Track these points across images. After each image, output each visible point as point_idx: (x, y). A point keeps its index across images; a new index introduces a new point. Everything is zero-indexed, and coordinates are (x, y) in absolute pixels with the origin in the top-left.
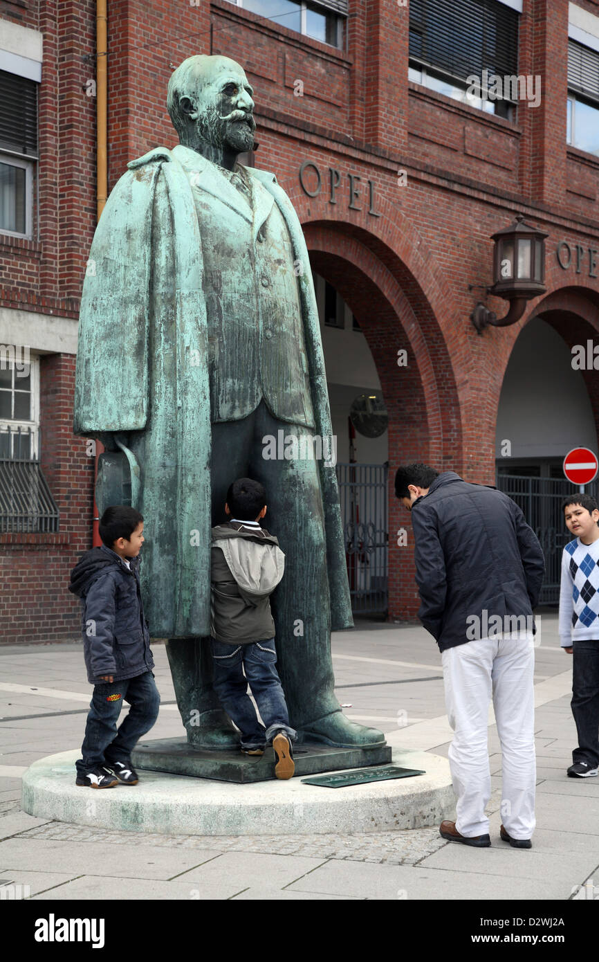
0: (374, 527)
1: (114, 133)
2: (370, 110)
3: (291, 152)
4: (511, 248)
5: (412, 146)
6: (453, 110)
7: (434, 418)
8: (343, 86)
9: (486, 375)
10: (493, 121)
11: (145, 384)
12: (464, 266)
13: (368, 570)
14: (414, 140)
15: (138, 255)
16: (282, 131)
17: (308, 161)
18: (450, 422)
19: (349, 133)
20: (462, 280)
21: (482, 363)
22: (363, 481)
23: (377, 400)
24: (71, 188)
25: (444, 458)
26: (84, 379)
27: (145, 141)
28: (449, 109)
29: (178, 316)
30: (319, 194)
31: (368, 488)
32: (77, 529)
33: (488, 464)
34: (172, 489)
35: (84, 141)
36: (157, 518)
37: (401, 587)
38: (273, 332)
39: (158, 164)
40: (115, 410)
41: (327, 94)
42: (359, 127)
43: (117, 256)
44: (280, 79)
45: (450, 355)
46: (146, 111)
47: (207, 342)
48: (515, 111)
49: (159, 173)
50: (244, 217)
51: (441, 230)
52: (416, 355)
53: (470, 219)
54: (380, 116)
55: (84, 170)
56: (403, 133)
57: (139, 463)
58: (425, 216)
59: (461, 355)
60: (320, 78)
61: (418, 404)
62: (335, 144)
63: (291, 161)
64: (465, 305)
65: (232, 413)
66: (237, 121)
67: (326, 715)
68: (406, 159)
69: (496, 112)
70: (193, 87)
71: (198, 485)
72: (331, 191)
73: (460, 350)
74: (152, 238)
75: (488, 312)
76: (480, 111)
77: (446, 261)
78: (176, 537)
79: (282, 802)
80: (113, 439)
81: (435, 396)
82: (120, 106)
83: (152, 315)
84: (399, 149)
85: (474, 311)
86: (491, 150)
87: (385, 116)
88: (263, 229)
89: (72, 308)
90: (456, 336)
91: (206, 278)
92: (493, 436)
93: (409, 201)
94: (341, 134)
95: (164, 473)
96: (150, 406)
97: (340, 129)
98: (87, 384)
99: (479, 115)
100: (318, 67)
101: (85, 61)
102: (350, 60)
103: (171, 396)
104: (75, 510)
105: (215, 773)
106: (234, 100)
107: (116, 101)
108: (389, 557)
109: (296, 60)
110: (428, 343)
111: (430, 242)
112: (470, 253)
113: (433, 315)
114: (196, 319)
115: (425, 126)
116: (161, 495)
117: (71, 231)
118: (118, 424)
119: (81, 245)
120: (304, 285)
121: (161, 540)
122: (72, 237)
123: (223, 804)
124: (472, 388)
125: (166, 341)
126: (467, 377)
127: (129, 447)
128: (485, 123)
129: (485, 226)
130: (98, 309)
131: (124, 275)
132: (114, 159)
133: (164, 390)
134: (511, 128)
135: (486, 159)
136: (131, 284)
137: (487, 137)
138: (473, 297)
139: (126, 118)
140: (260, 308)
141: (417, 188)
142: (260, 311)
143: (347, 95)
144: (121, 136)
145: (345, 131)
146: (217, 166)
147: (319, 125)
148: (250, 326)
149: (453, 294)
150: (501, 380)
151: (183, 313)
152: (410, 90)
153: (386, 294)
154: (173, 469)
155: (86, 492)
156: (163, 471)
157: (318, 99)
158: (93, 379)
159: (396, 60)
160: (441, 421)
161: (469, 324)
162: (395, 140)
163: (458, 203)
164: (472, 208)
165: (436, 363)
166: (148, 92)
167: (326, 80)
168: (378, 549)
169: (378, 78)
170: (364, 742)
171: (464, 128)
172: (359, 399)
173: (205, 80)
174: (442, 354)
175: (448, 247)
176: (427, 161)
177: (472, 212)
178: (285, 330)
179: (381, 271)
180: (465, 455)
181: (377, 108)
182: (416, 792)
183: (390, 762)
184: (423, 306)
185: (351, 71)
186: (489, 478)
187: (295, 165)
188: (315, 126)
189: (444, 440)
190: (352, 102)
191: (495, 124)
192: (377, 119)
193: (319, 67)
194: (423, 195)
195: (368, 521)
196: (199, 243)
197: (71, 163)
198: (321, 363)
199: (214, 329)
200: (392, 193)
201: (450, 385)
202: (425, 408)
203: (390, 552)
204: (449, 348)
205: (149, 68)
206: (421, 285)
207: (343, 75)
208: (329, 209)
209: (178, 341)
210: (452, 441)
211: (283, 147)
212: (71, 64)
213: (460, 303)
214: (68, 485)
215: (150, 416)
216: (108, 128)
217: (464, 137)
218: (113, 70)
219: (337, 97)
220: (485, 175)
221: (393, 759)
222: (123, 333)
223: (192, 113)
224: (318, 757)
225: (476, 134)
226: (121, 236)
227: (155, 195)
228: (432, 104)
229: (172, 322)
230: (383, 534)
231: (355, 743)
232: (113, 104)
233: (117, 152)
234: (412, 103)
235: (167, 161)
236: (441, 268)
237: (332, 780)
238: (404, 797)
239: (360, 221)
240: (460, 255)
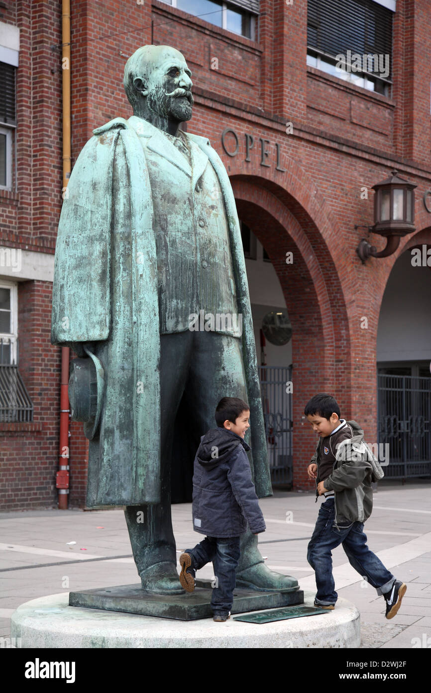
0: (281, 416)
1: (76, 107)
2: (277, 88)
3: (215, 121)
4: (387, 197)
5: (310, 116)
6: (342, 88)
7: (329, 330)
8: (256, 69)
9: (369, 296)
10: (373, 96)
11: (108, 304)
12: (351, 210)
13: (277, 450)
14: (311, 112)
15: (101, 202)
16: (209, 105)
17: (228, 128)
18: (340, 333)
19: (261, 106)
20: (350, 221)
21: (366, 286)
22: (273, 380)
23: (283, 316)
24: (42, 150)
25: (337, 361)
26: (59, 300)
27: (100, 113)
28: (338, 87)
29: (134, 250)
30: (237, 155)
31: (277, 385)
32: (48, 419)
33: (371, 366)
34: (129, 387)
35: (52, 113)
36: (118, 410)
37: (303, 464)
38: (208, 263)
39: (117, 130)
40: (84, 324)
41: (243, 76)
42: (268, 101)
43: (85, 203)
44: (206, 64)
45: (341, 280)
46: (101, 89)
47: (156, 270)
48: (390, 89)
49: (118, 138)
50: (185, 173)
51: (333, 182)
52: (314, 281)
53: (356, 174)
54: (284, 93)
55: (53, 135)
56: (303, 106)
57: (103, 367)
58: (320, 171)
59: (349, 280)
60: (237, 64)
61: (315, 319)
62: (249, 115)
63: (215, 129)
64: (352, 241)
65: (176, 326)
66: (179, 97)
67: (251, 566)
68: (306, 126)
69: (375, 89)
70: (144, 70)
71: (150, 384)
72: (247, 152)
73: (348, 276)
74: (113, 189)
75: (370, 246)
76: (363, 89)
77: (337, 207)
78: (133, 425)
79: (219, 636)
80: (83, 348)
81: (329, 312)
82: (80, 85)
83: (113, 250)
84: (300, 119)
85: (359, 245)
86: (372, 119)
87: (289, 93)
88: (200, 182)
89: (44, 244)
90: (345, 266)
91: (155, 220)
92: (375, 343)
93: (307, 159)
94: (254, 107)
95: (123, 374)
96: (111, 322)
97: (253, 103)
98: (61, 304)
99: (362, 92)
100: (235, 55)
101: (53, 50)
102: (261, 49)
103: (128, 313)
104: (45, 404)
105: (165, 612)
106: (176, 80)
107: (77, 81)
108: (294, 440)
109: (219, 49)
110: (323, 271)
111: (324, 191)
112: (356, 200)
113: (327, 249)
114: (148, 253)
115: (320, 101)
116: (121, 391)
117: (42, 184)
118: (86, 336)
119: (50, 195)
120: (232, 226)
121: (121, 427)
122: (43, 189)
123: (172, 637)
124: (358, 306)
125: (124, 270)
126: (354, 298)
127: (95, 354)
128: (366, 98)
129: (367, 179)
130: (70, 245)
131: (91, 218)
132: (76, 127)
133: (122, 309)
134: (387, 102)
135: (368, 126)
136: (96, 225)
137: (368, 109)
138: (358, 235)
139: (85, 95)
140: (198, 244)
141: (314, 149)
142: (198, 246)
143: (258, 76)
144: (82, 108)
145: (257, 104)
146: (163, 132)
147: (237, 100)
148: (190, 258)
149: (343, 233)
150: (381, 300)
151: (138, 248)
152: (308, 72)
153: (290, 232)
154: (130, 371)
155: (54, 390)
156: (122, 373)
157: (236, 80)
158: (66, 301)
159: (297, 49)
160: (333, 332)
161: (355, 256)
162: (297, 111)
163: (346, 161)
164: (357, 165)
165: (329, 287)
166: (103, 74)
167: (242, 65)
168: (284, 434)
169: (283, 63)
170: (282, 587)
171: (350, 102)
172: (269, 315)
173: (154, 65)
174: (334, 280)
175: (339, 196)
176: (322, 128)
177: (357, 168)
178: (218, 261)
179: (286, 215)
180: (352, 359)
181: (282, 87)
182: (324, 627)
183: (303, 603)
184: (319, 242)
185: (261, 57)
186: (372, 377)
187: (217, 131)
188: (234, 101)
189: (336, 347)
190: (262, 82)
191: (375, 99)
192: (282, 95)
193: (237, 55)
194: (319, 154)
195: (277, 412)
196: (150, 193)
197: (42, 130)
198: (246, 287)
199: (162, 260)
200: (295, 153)
201: (340, 304)
202: (321, 322)
203: (294, 436)
204: (339, 274)
205: (104, 55)
206: (317, 225)
207: (256, 61)
208: (245, 166)
209: (134, 270)
210: (343, 348)
211: (209, 117)
212: (42, 52)
213: (347, 239)
214: (41, 384)
215: (111, 329)
216: (72, 102)
217: (350, 109)
218: (75, 57)
219: (251, 78)
220: (367, 139)
221: (305, 600)
222: (90, 264)
223: (144, 91)
224: (246, 600)
225: (360, 107)
226: (89, 188)
227: (115, 155)
228: (325, 83)
229: (129, 255)
230: (288, 422)
231: (275, 588)
232: (75, 84)
233: (78, 122)
234: (310, 83)
235: (124, 129)
236: (333, 212)
237: (257, 617)
238: (315, 631)
239: (269, 176)
240: (348, 202)
